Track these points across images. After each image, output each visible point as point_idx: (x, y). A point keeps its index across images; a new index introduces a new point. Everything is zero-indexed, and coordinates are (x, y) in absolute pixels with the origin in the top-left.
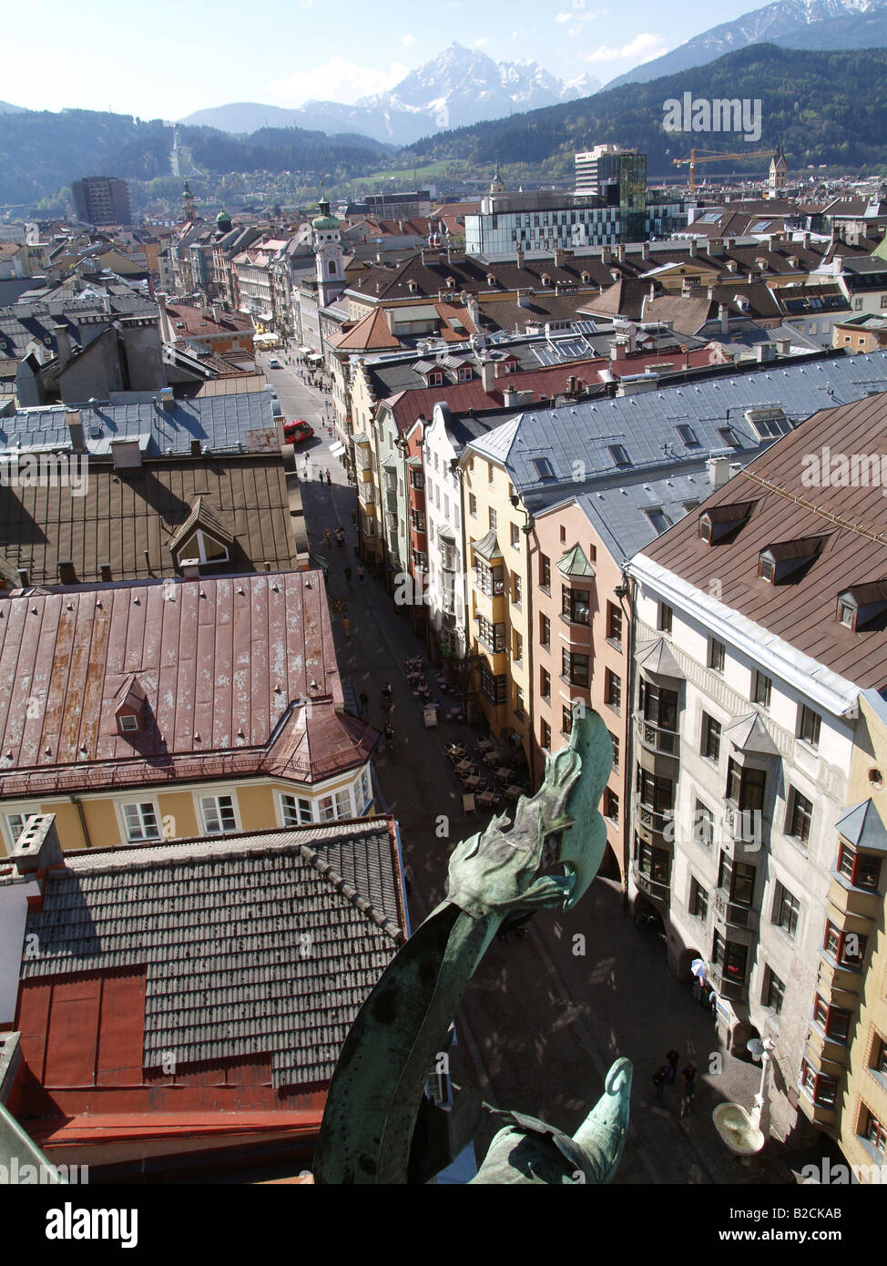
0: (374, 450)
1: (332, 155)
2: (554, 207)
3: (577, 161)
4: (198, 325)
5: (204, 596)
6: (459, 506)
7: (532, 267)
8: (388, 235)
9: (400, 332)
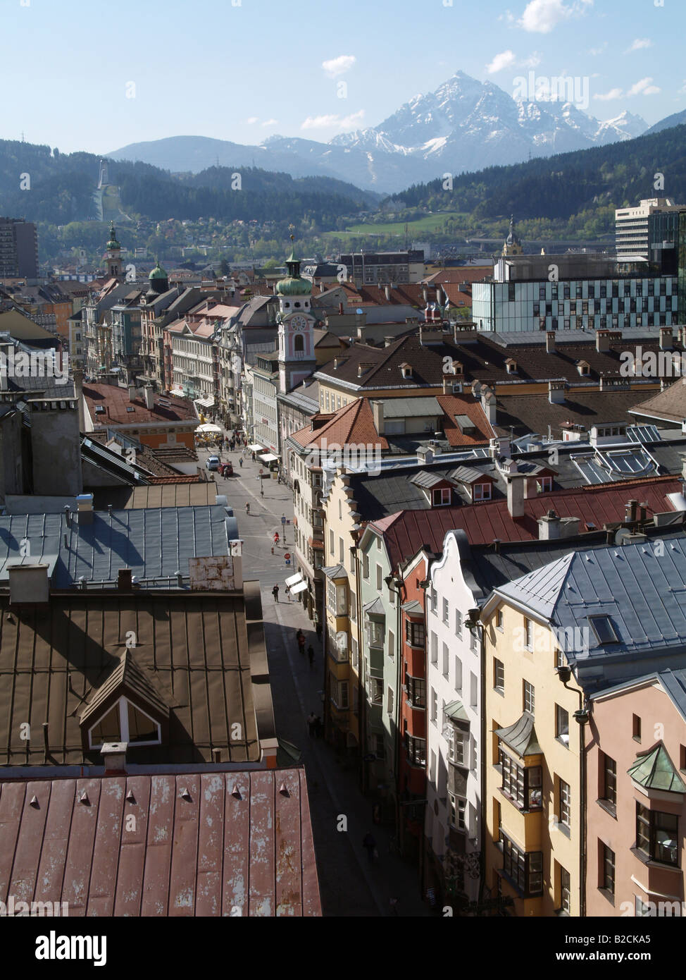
0: (353, 588)
1: (297, 202)
2: (589, 274)
3: (617, 218)
4: (123, 411)
5: (132, 800)
6: (478, 675)
7: (566, 351)
8: (370, 304)
9: (390, 432)
